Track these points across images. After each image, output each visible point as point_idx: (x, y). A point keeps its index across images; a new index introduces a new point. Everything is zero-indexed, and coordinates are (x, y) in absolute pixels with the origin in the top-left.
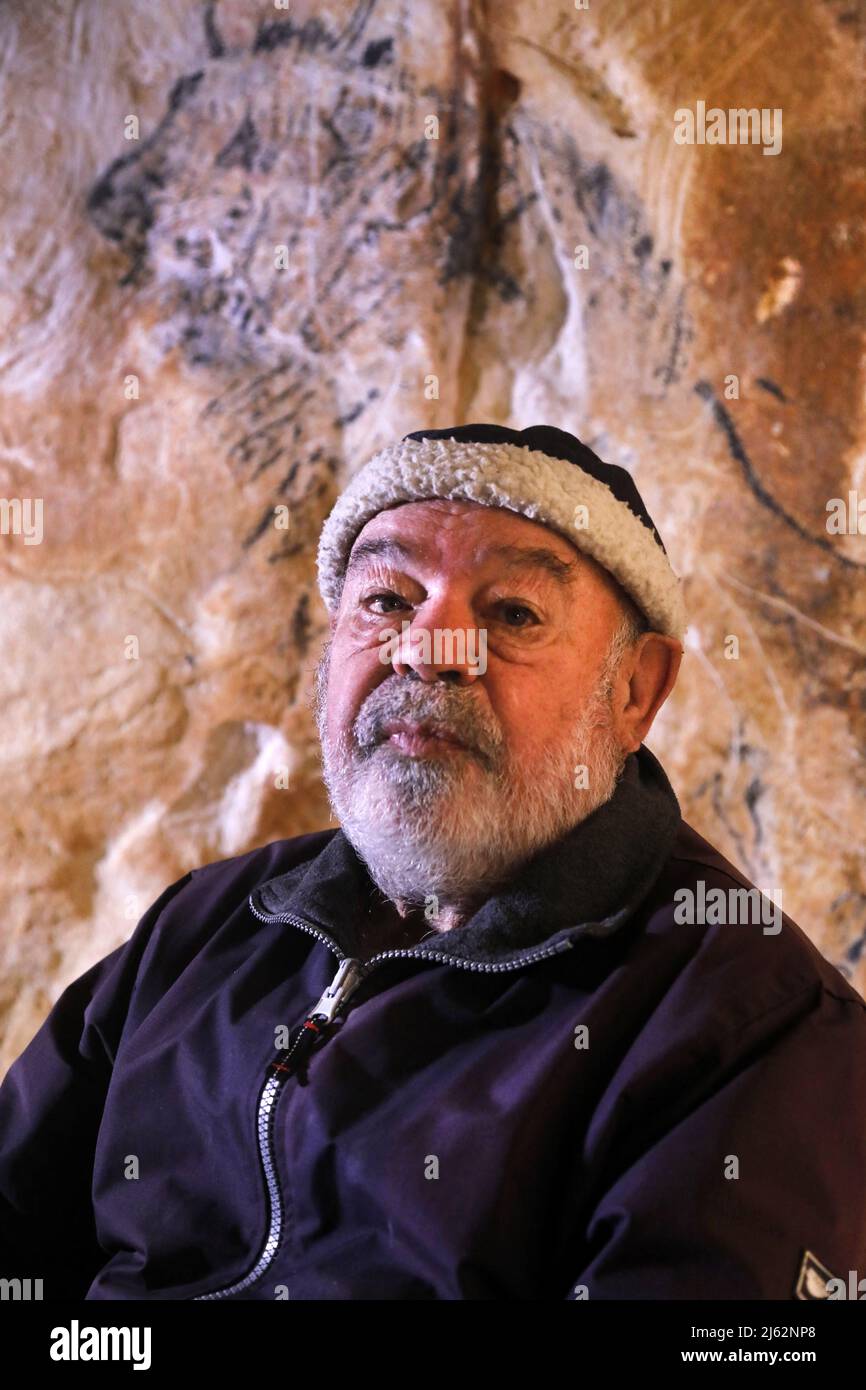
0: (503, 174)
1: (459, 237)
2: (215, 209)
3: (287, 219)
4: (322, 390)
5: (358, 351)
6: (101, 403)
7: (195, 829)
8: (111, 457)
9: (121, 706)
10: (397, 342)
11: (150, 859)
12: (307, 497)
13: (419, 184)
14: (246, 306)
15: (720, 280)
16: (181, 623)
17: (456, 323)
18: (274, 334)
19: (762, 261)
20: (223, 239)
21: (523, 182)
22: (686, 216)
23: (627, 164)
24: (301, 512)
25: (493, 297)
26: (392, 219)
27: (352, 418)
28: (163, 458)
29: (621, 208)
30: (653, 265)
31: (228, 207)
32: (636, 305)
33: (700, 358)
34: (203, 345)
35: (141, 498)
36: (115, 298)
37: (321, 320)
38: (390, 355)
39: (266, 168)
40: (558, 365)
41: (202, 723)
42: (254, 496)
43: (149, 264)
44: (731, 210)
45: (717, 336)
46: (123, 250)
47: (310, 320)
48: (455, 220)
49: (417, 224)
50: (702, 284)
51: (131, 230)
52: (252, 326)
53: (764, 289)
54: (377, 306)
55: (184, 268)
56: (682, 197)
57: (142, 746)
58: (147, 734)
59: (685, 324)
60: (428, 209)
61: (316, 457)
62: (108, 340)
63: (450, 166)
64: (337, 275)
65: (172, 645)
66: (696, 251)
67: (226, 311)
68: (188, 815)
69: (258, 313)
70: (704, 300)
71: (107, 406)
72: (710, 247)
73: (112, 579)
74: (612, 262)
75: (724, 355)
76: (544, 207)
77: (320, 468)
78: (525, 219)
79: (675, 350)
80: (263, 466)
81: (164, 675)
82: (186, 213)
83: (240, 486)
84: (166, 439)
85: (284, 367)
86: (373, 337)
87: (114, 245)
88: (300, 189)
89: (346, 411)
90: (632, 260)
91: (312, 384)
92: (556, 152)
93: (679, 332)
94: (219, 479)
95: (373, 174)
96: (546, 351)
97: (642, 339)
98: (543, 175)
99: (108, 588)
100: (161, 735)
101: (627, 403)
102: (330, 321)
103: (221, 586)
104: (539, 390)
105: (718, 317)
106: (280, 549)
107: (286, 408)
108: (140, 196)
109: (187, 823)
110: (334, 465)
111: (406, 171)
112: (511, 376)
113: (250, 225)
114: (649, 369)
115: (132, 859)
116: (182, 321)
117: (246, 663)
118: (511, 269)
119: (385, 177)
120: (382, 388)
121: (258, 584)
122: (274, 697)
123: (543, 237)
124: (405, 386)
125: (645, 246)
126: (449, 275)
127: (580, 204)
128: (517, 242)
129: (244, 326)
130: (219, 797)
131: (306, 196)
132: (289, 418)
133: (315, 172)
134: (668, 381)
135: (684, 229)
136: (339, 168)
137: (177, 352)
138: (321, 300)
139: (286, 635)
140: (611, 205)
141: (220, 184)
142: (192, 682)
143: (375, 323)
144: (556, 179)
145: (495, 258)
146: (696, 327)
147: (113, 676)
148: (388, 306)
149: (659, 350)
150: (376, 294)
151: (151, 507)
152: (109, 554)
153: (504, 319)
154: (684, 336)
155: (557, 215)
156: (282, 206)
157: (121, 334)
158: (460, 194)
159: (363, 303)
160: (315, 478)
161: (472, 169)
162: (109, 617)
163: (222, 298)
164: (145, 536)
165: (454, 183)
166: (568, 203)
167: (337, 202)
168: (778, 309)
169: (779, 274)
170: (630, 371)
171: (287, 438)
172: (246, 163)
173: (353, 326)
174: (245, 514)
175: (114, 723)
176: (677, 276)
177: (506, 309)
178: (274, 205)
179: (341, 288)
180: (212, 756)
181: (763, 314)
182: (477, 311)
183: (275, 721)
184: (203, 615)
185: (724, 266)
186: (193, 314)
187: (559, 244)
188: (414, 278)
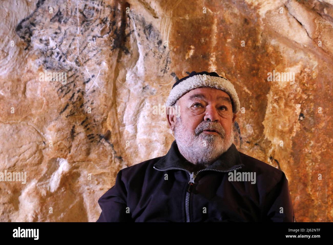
0: (127, 25)
1: (116, 40)
2: (51, 32)
3: (71, 35)
4: (80, 75)
5: (89, 66)
6: (22, 79)
7: (44, 186)
8: (24, 92)
9: (27, 155)
10: (99, 64)
11: (34, 194)
12: (76, 101)
13: (106, 27)
14: (59, 55)
15: (177, 50)
16: (42, 133)
17: (115, 59)
18: (68, 62)
19: (186, 46)
20: (53, 39)
21: (131, 27)
22: (170, 36)
23: (156, 24)
24: (75, 105)
25: (123, 53)
26: (99, 35)
27: (88, 82)
28: (39, 92)
29: (154, 34)
30: (162, 47)
31: (54, 32)
32: (157, 55)
33: (172, 67)
34: (48, 65)
35: (33, 102)
36: (24, 53)
37: (80, 58)
38: (98, 67)
39: (65, 23)
40: (137, 69)
41: (47, 159)
42: (63, 101)
43: (31, 45)
44: (179, 35)
45: (177, 62)
46: (25, 41)
47: (77, 59)
48: (115, 35)
49: (106, 37)
50: (173, 51)
51: (27, 36)
52: (62, 60)
53: (187, 52)
54: (95, 55)
55: (42, 46)
56: (169, 32)
57: (32, 165)
58: (33, 162)
59: (169, 60)
60: (108, 33)
61: (78, 91)
62: (23, 63)
63: (113, 23)
64: (85, 48)
65: (40, 139)
66: (172, 43)
67: (54, 56)
68: (42, 183)
69: (63, 57)
70: (173, 54)
71: (23, 80)
72: (175, 43)
73: (25, 123)
74: (152, 46)
75: (178, 66)
76: (136, 33)
77: (80, 94)
78: (131, 36)
79: (166, 66)
80: (66, 94)
81: (38, 146)
82: (42, 33)
83: (60, 98)
84: (40, 88)
85: (71, 70)
86: (93, 63)
87: (23, 40)
88: (75, 28)
89: (86, 80)
90: (157, 45)
91: (78, 74)
92: (140, 21)
93: (167, 62)
94: (54, 97)
95: (94, 25)
96: (134, 66)
97: (158, 63)
98: (136, 26)
99: (24, 125)
100: (37, 162)
101: (154, 78)
102: (83, 59)
103: (53, 123)
104: (133, 75)
105: (177, 58)
106: (69, 114)
107: (72, 79)
108: (29, 28)
109: (42, 185)
110: (83, 93)
111: (103, 24)
112: (126, 72)
113: (61, 36)
114: (160, 70)
115: (29, 194)
116: (43, 59)
117: (59, 143)
118: (127, 47)
119: (97, 25)
120: (95, 75)
121: (63, 123)
122: (65, 151)
123: (135, 40)
124: (101, 74)
125: (160, 42)
126: (114, 48)
127: (145, 32)
128: (129, 41)
129: (59, 60)
130: (50, 178)
131: (77, 29)
132: (72, 82)
133: (79, 24)
134: (164, 73)
135: (169, 38)
136: (85, 23)
137: (42, 66)
138: (80, 54)
139: (69, 136)
140: (152, 33)
141: (51, 26)
142: (44, 148)
143: (94, 59)
144: (139, 27)
145: (124, 45)
146: (172, 61)
147: (25, 147)
148: (98, 55)
149: (162, 66)
150: (95, 52)
151: (35, 104)
152: (24, 116)
153: (126, 59)
154: (169, 62)
155: (139, 35)
156: (70, 32)
157: (26, 62)
158: (116, 30)
159: (91, 55)
160: (78, 96)
161: (119, 24)
162: (24, 133)
163: (52, 53)
164: (33, 112)
165: (115, 27)
166: (142, 32)
167: (85, 31)
168: (190, 56)
169: (190, 49)
170: (155, 71)
171: (72, 87)
172: (59, 21)
173: (88, 60)
174: (61, 105)
175: (25, 160)
176: (167, 49)
177: (126, 56)
178: (68, 31)
179: (86, 51)
180: (49, 167)
181: (187, 58)
182: (120, 56)
183: (65, 157)
184: (47, 131)
185: (178, 47)
186: (45, 57)
187: (138, 42)
188: (105, 49)
